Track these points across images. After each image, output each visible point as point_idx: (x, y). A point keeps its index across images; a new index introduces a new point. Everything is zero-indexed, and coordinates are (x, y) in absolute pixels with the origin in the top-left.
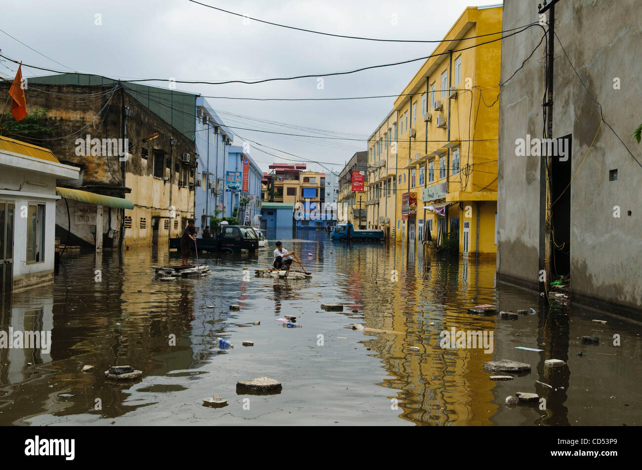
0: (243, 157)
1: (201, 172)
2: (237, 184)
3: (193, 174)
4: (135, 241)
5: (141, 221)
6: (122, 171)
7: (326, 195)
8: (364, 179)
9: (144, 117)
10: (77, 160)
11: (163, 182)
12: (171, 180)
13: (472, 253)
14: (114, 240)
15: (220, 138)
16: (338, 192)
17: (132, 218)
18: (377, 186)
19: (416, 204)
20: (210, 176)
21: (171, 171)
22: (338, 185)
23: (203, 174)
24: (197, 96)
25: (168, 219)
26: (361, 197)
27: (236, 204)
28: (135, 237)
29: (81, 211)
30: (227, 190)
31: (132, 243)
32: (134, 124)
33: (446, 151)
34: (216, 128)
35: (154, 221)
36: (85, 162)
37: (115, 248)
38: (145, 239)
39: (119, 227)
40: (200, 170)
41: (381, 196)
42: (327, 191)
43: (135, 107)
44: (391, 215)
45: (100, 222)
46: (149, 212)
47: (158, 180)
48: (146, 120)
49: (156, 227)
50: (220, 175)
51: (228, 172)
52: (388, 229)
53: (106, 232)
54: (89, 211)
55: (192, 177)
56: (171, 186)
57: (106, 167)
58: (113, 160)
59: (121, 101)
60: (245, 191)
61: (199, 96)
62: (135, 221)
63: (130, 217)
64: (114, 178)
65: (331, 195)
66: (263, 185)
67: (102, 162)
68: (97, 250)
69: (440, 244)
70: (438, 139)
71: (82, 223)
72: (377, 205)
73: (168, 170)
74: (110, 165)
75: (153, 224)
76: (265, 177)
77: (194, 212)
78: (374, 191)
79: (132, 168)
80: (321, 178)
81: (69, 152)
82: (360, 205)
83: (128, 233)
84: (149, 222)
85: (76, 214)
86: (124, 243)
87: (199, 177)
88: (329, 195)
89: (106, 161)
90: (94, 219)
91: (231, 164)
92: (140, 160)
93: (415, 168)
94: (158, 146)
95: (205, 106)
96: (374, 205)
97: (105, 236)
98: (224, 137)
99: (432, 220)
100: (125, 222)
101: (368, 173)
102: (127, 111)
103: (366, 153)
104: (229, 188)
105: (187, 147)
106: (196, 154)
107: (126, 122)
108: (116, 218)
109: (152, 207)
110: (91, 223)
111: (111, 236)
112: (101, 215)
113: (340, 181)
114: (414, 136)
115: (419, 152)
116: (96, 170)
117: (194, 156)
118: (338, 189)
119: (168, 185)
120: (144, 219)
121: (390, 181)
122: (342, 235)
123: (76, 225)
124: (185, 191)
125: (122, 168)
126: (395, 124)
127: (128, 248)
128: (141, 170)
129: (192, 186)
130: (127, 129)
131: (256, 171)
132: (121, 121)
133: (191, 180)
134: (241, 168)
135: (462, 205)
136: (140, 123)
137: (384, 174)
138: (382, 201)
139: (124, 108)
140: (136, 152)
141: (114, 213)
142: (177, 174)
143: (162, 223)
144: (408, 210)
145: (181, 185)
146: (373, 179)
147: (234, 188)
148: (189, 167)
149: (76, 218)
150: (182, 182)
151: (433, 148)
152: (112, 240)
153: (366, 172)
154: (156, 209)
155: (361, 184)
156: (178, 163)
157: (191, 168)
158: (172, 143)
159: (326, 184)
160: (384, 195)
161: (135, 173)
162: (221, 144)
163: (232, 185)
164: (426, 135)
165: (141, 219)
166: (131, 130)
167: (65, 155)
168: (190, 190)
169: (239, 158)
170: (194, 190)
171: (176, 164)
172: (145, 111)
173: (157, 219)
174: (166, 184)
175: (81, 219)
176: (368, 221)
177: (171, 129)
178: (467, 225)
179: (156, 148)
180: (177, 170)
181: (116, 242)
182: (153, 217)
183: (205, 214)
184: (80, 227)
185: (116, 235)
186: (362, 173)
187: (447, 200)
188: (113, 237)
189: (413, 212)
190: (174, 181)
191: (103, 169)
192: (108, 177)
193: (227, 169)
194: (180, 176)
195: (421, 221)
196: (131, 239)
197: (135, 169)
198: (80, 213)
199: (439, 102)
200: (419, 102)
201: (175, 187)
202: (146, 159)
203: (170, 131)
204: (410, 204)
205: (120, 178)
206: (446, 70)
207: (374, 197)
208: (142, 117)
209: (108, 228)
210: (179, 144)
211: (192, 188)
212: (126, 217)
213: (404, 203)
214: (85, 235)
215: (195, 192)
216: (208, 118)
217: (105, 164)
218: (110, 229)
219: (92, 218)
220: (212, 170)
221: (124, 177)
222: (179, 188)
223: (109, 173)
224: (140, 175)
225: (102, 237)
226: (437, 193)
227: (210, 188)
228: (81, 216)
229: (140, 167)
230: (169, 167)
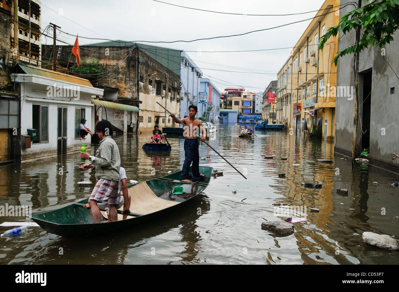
0: (209, 84)
1: (184, 93)
2: (205, 99)
3: (179, 94)
4: (145, 129)
5: (149, 119)
6: (137, 92)
7: (256, 105)
8: (275, 96)
9: (150, 63)
10: (115, 86)
11: (161, 98)
12: (166, 96)
13: (328, 137)
14: (133, 128)
15: (195, 73)
16: (262, 103)
17: (143, 117)
18: (281, 100)
19: (301, 110)
20: (189, 95)
21: (166, 92)
22: (262, 99)
23: (185, 93)
24: (181, 51)
25: (164, 118)
26: (273, 106)
27: (205, 110)
28: (145, 127)
29: (117, 113)
30: (199, 102)
31: (143, 130)
32: (145, 67)
33: (316, 80)
34: (193, 68)
35: (156, 118)
36: (118, 87)
37: (134, 132)
38: (151, 128)
39: (136, 121)
40: (183, 91)
41: (283, 105)
42: (256, 103)
43: (145, 57)
44: (288, 116)
45: (126, 119)
46: (153, 114)
47: (159, 97)
48: (151, 64)
49: (157, 122)
50: (195, 94)
51: (200, 93)
52: (287, 123)
53: (129, 124)
54: (120, 113)
55: (178, 95)
56: (166, 100)
57: (129, 90)
58: (133, 86)
59: (137, 54)
60: (210, 103)
61: (182, 51)
62: (145, 119)
63: (142, 117)
64: (133, 96)
65: (259, 105)
66: (221, 99)
67: (127, 87)
68: (124, 134)
69: (311, 131)
70: (312, 72)
71: (117, 119)
72: (281, 110)
73: (164, 91)
74: (131, 89)
75: (156, 121)
76: (222, 95)
77: (180, 114)
78: (280, 103)
79: (143, 90)
80: (253, 96)
81: (110, 82)
82: (273, 110)
83: (141, 125)
84: (153, 119)
85: (114, 115)
86: (139, 130)
87: (182, 95)
88: (257, 105)
89: (129, 87)
90: (123, 117)
91: (201, 88)
92: (148, 86)
93: (300, 89)
94: (158, 78)
95: (186, 57)
96: (280, 110)
97: (129, 127)
98: (197, 73)
99: (308, 118)
100: (140, 119)
101: (277, 93)
102: (140, 60)
103: (276, 81)
104: (200, 101)
105: (176, 79)
106: (181, 83)
107: (140, 66)
108: (134, 117)
109: (155, 111)
110: (121, 119)
111: (132, 126)
112: (126, 115)
113: (263, 97)
114: (301, 71)
115: (302, 80)
116: (124, 92)
117: (180, 84)
118: (262, 101)
119: (164, 99)
120: (151, 117)
121: (288, 97)
122: (261, 127)
123: (114, 121)
124: (174, 103)
125: (137, 90)
126: (291, 64)
127: (141, 133)
128: (148, 91)
129: (178, 100)
130: (140, 70)
131: (216, 91)
132: (137, 65)
133: (178, 97)
134: (208, 89)
135: (324, 109)
136: (148, 66)
137: (285, 92)
138: (284, 108)
139: (138, 58)
140: (146, 82)
141: (133, 114)
142: (170, 94)
143: (161, 120)
144: (296, 113)
145: (172, 99)
146: (279, 96)
147: (203, 101)
148: (176, 90)
149: (114, 117)
150: (172, 98)
151: (310, 77)
152: (132, 128)
153: (276, 92)
154: (157, 112)
155: (273, 99)
156: (170, 87)
157: (178, 90)
158: (167, 77)
159: (256, 99)
160: (285, 105)
161: (145, 93)
162: (196, 77)
163: (202, 100)
164: (307, 70)
165: (149, 117)
166: (142, 70)
167: (108, 84)
168: (177, 102)
169: (207, 84)
170: (179, 102)
171: (169, 88)
172: (151, 60)
173: (158, 118)
174: (163, 99)
175: (116, 117)
176: (277, 120)
177: (166, 69)
178: (326, 121)
179: (157, 79)
180: (170, 91)
181: (134, 130)
182: (156, 117)
183: (186, 115)
184: (116, 121)
185: (134, 126)
186: (274, 92)
187: (315, 107)
188: (133, 127)
189: (299, 114)
190: (168, 97)
191: (127, 91)
192: (130, 95)
193: (199, 91)
194: (171, 94)
195: (303, 119)
196: (143, 128)
197: (145, 91)
198: (116, 114)
199: (313, 52)
200: (303, 52)
201: (168, 100)
202: (151, 85)
203: (165, 70)
204: (297, 109)
205: (137, 95)
206: (317, 33)
207: (280, 106)
208: (149, 63)
209: (130, 122)
210: (170, 77)
211: (178, 101)
212: (140, 116)
213: (294, 109)
214: (119, 126)
215: (180, 103)
216: (187, 63)
217: (129, 88)
218: (131, 123)
219: (122, 117)
220: (190, 91)
221: (138, 95)
222: (171, 101)
223: (131, 93)
224: (148, 94)
225: (127, 127)
226: (311, 103)
227: (189, 101)
228: (117, 116)
229: (148, 90)
230: (165, 89)
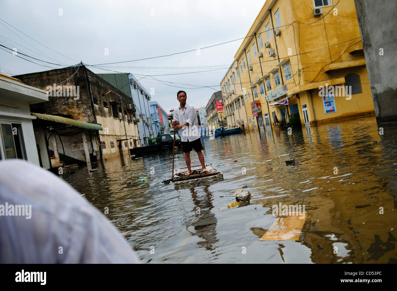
0: (157, 106)
1: (139, 115)
2: (158, 120)
3: (134, 116)
4: (109, 155)
5: (111, 144)
6: (93, 115)
7: (201, 119)
8: (222, 105)
9: (101, 84)
10: (66, 113)
11: (119, 120)
12: (123, 119)
13: (312, 122)
14: (97, 156)
16: (206, 116)
17: (105, 142)
18: (231, 105)
19: (261, 106)
20: (143, 116)
21: (122, 114)
22: (206, 113)
23: (140, 115)
25: (126, 141)
26: (221, 114)
27: (159, 131)
28: (109, 153)
29: (74, 143)
30: (153, 124)
31: (108, 157)
32: (96, 88)
33: (278, 69)
34: (142, 91)
35: (118, 142)
36: (71, 113)
37: (98, 161)
38: (115, 154)
39: (98, 148)
40: (137, 113)
41: (234, 110)
42: (200, 117)
43: (94, 77)
44: (244, 118)
45: (86, 147)
46: (114, 138)
47: (116, 120)
48: (103, 85)
49: (120, 146)
50: (148, 116)
51: (152, 114)
52: (243, 125)
53: (91, 153)
54: (79, 142)
55: (134, 117)
56: (124, 123)
57: (84, 114)
58: (87, 109)
59: (85, 73)
60: (161, 123)
61: (129, 74)
62: (108, 144)
63: (104, 142)
64: (90, 120)
65: (203, 119)
66: (169, 120)
67: (81, 112)
68: (88, 164)
70: (270, 65)
71: (76, 150)
72: (233, 115)
73: (120, 114)
74: (86, 113)
75: (118, 145)
76: (169, 116)
77: (139, 136)
78: (229, 109)
79: (100, 113)
81: (60, 110)
82: (222, 118)
83: (104, 151)
84: (116, 144)
85: (71, 145)
86: (103, 157)
87: (138, 117)
89: (83, 111)
90: (82, 146)
91: (152, 110)
92: (104, 108)
93: (256, 87)
94: (112, 100)
95: (134, 78)
96: (231, 115)
97: (91, 155)
98: (146, 96)
99: (275, 112)
100: (102, 145)
101: (224, 101)
102: (90, 79)
103: (220, 92)
104: (154, 122)
105: (129, 101)
106: (134, 105)
107: (91, 86)
108: (96, 144)
109: (116, 135)
110: (81, 149)
111: (95, 154)
112: (86, 142)
113: (207, 111)
114: (252, 70)
115: (257, 76)
116: (78, 117)
117: (133, 105)
118: (206, 115)
119: (122, 122)
120: (113, 142)
121: (239, 100)
122: (219, 134)
123: (73, 152)
124: (132, 125)
125: (93, 113)
126: (237, 68)
127: (106, 160)
128: (105, 114)
129: (135, 122)
130: (92, 90)
131: (164, 113)
132: (87, 85)
133: (134, 119)
134: (157, 111)
135: (298, 95)
136: (99, 87)
137: (234, 97)
138: (236, 112)
139: (88, 78)
140: (100, 104)
141: (94, 140)
142: (126, 116)
143: (123, 143)
144: (257, 111)
145: (129, 122)
146: (227, 103)
147: (157, 122)
148: (131, 112)
149: (72, 148)
150: (129, 120)
151: (267, 71)
152: (96, 157)
153: (222, 100)
154: (118, 136)
155: (221, 107)
156: (125, 110)
157: (133, 112)
158: (120, 99)
159: (200, 114)
160: (237, 108)
161: (101, 116)
162: (146, 100)
163: (155, 120)
164: (261, 65)
165: (111, 142)
166: (94, 91)
167: (58, 112)
168: (135, 125)
169: (156, 107)
170: (137, 124)
171: (124, 110)
172: (101, 80)
173: (120, 141)
174: (121, 122)
175: (75, 148)
176: (228, 125)
177: (118, 91)
178: (305, 106)
179: (111, 101)
180: (126, 114)
181: (98, 158)
182: (118, 141)
183: (145, 137)
184: (76, 153)
185: (98, 153)
187: (288, 95)
188: (96, 155)
189: (260, 111)
190: (125, 120)
191: (82, 116)
192: (86, 120)
193: (151, 113)
194: (128, 117)
195: (266, 115)
196: (107, 154)
197: (101, 113)
198: (74, 145)
199: (268, 42)
200: (251, 50)
201: (126, 123)
202: (107, 107)
203: (117, 92)
204: (257, 107)
205: (93, 119)
206: (268, 23)
207: (230, 112)
208: (100, 83)
209: (92, 150)
210: (124, 99)
211: (136, 123)
212: (102, 142)
213: (253, 108)
214: (79, 157)
215: (137, 125)
216: (136, 85)
217: (83, 112)
218: (93, 150)
219: (81, 146)
220: (144, 113)
221: (95, 118)
222: (129, 124)
223: (86, 118)
224: (105, 117)
225: (89, 156)
226: (279, 93)
227: (144, 123)
228: (75, 146)
229: (104, 113)
230: (121, 112)
